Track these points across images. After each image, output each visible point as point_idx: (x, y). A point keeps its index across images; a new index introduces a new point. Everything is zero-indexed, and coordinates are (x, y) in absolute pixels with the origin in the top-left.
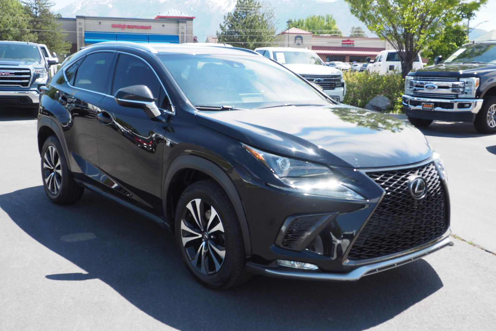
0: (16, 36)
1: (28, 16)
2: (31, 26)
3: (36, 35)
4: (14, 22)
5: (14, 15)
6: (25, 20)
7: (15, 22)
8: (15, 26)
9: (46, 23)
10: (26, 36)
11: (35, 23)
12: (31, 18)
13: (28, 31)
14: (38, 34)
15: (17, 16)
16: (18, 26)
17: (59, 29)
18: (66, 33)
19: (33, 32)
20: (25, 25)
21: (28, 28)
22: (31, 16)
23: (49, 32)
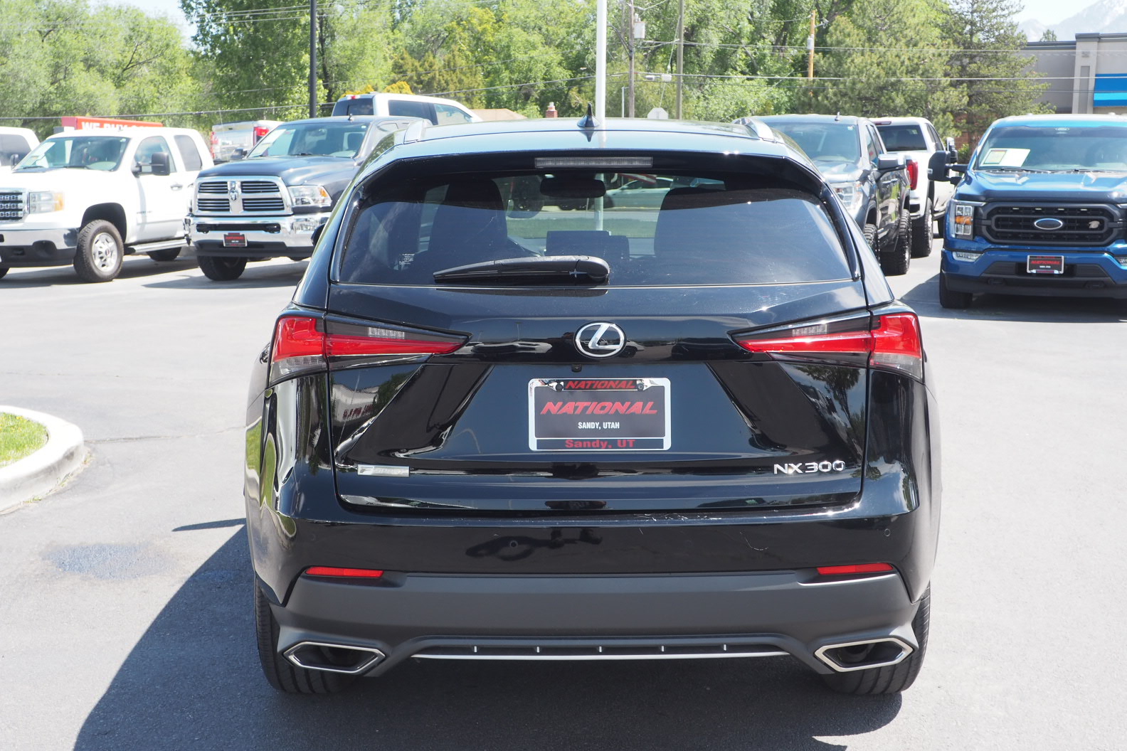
0: (913, 95)
1: (949, 44)
2: (955, 70)
3: (962, 92)
4: (913, 61)
5: (915, 45)
6: (940, 55)
7: (916, 61)
8: (912, 71)
9: (994, 60)
10: (939, 93)
11: (966, 61)
12: (957, 50)
13: (945, 81)
14: (968, 87)
15: (922, 46)
16: (920, 72)
17: (1027, 73)
18: (1043, 81)
19: (954, 85)
20: (939, 67)
21: (946, 75)
22: (956, 42)
23: (998, 82)
